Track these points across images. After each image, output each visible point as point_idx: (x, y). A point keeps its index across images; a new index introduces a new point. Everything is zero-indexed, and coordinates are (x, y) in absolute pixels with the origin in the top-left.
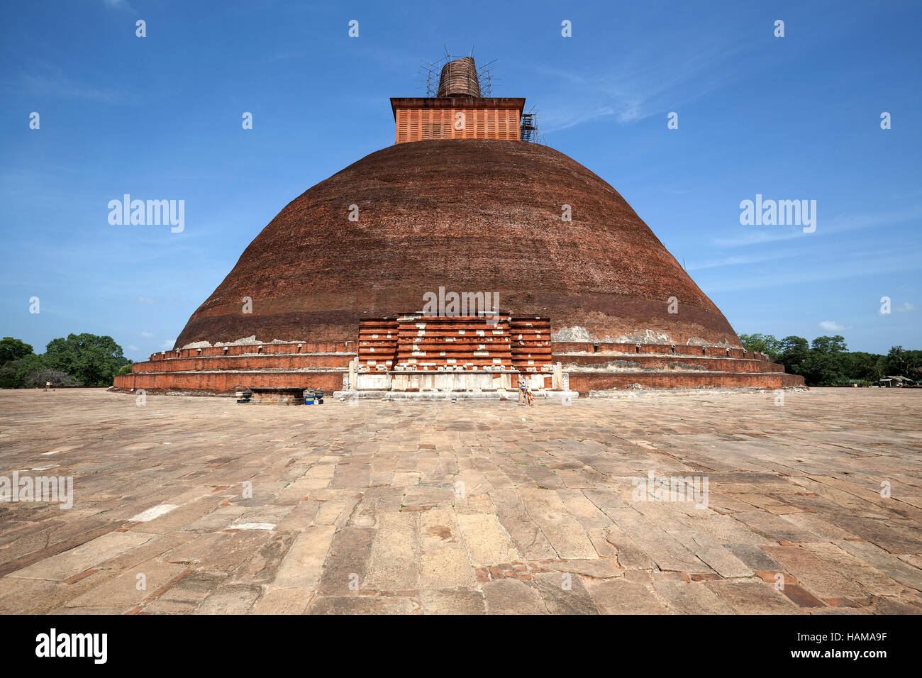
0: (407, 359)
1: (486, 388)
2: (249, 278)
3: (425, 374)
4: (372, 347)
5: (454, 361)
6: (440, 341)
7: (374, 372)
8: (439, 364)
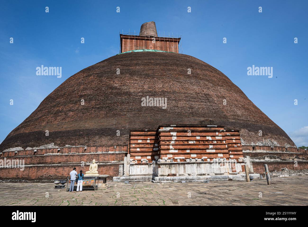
0: (166, 154)
1: (217, 173)
2: (49, 112)
3: (179, 164)
4: (138, 148)
5: (195, 156)
6: (186, 143)
7: (140, 163)
8: (187, 158)
